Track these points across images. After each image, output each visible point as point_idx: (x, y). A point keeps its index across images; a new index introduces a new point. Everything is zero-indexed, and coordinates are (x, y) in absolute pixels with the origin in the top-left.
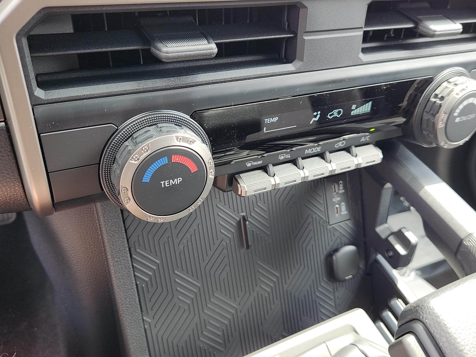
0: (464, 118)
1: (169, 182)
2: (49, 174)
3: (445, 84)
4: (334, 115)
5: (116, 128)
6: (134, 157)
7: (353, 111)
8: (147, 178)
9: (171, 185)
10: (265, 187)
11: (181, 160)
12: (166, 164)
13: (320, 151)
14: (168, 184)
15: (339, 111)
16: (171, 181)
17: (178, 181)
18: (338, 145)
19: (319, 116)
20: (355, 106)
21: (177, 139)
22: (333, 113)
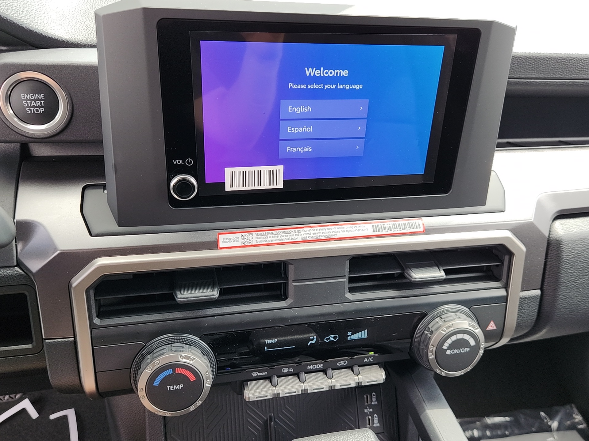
0: (456, 351)
1: (173, 387)
2: (97, 373)
3: (438, 320)
4: (330, 339)
5: (144, 345)
6: (149, 368)
7: (350, 337)
8: (156, 383)
9: (175, 389)
10: (266, 395)
11: (184, 372)
12: (171, 374)
13: (322, 367)
14: (172, 389)
15: (334, 336)
16: (175, 386)
17: (180, 386)
18: (341, 363)
19: (315, 340)
20: (351, 333)
21: (180, 357)
22: (329, 338)
